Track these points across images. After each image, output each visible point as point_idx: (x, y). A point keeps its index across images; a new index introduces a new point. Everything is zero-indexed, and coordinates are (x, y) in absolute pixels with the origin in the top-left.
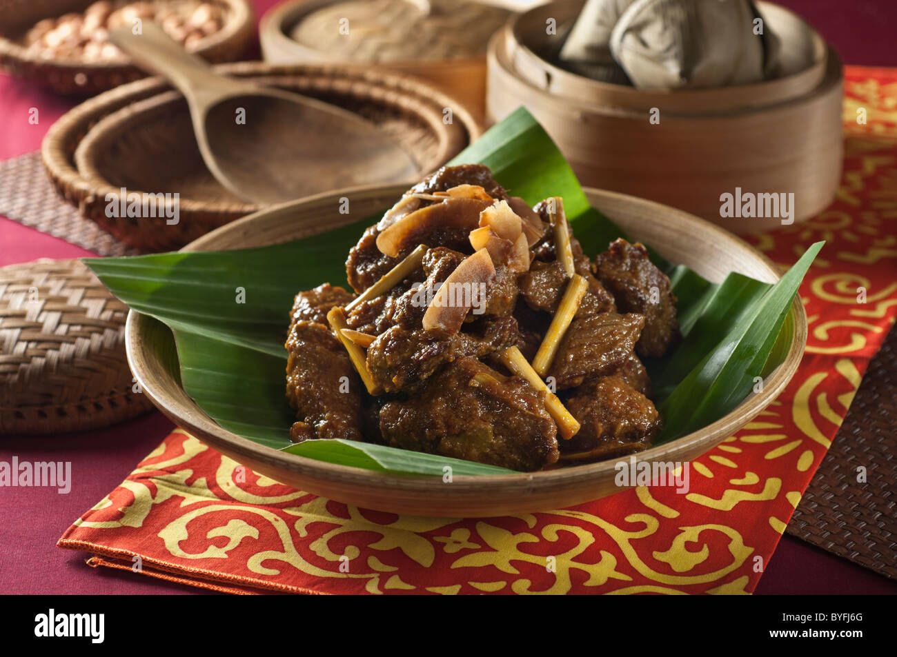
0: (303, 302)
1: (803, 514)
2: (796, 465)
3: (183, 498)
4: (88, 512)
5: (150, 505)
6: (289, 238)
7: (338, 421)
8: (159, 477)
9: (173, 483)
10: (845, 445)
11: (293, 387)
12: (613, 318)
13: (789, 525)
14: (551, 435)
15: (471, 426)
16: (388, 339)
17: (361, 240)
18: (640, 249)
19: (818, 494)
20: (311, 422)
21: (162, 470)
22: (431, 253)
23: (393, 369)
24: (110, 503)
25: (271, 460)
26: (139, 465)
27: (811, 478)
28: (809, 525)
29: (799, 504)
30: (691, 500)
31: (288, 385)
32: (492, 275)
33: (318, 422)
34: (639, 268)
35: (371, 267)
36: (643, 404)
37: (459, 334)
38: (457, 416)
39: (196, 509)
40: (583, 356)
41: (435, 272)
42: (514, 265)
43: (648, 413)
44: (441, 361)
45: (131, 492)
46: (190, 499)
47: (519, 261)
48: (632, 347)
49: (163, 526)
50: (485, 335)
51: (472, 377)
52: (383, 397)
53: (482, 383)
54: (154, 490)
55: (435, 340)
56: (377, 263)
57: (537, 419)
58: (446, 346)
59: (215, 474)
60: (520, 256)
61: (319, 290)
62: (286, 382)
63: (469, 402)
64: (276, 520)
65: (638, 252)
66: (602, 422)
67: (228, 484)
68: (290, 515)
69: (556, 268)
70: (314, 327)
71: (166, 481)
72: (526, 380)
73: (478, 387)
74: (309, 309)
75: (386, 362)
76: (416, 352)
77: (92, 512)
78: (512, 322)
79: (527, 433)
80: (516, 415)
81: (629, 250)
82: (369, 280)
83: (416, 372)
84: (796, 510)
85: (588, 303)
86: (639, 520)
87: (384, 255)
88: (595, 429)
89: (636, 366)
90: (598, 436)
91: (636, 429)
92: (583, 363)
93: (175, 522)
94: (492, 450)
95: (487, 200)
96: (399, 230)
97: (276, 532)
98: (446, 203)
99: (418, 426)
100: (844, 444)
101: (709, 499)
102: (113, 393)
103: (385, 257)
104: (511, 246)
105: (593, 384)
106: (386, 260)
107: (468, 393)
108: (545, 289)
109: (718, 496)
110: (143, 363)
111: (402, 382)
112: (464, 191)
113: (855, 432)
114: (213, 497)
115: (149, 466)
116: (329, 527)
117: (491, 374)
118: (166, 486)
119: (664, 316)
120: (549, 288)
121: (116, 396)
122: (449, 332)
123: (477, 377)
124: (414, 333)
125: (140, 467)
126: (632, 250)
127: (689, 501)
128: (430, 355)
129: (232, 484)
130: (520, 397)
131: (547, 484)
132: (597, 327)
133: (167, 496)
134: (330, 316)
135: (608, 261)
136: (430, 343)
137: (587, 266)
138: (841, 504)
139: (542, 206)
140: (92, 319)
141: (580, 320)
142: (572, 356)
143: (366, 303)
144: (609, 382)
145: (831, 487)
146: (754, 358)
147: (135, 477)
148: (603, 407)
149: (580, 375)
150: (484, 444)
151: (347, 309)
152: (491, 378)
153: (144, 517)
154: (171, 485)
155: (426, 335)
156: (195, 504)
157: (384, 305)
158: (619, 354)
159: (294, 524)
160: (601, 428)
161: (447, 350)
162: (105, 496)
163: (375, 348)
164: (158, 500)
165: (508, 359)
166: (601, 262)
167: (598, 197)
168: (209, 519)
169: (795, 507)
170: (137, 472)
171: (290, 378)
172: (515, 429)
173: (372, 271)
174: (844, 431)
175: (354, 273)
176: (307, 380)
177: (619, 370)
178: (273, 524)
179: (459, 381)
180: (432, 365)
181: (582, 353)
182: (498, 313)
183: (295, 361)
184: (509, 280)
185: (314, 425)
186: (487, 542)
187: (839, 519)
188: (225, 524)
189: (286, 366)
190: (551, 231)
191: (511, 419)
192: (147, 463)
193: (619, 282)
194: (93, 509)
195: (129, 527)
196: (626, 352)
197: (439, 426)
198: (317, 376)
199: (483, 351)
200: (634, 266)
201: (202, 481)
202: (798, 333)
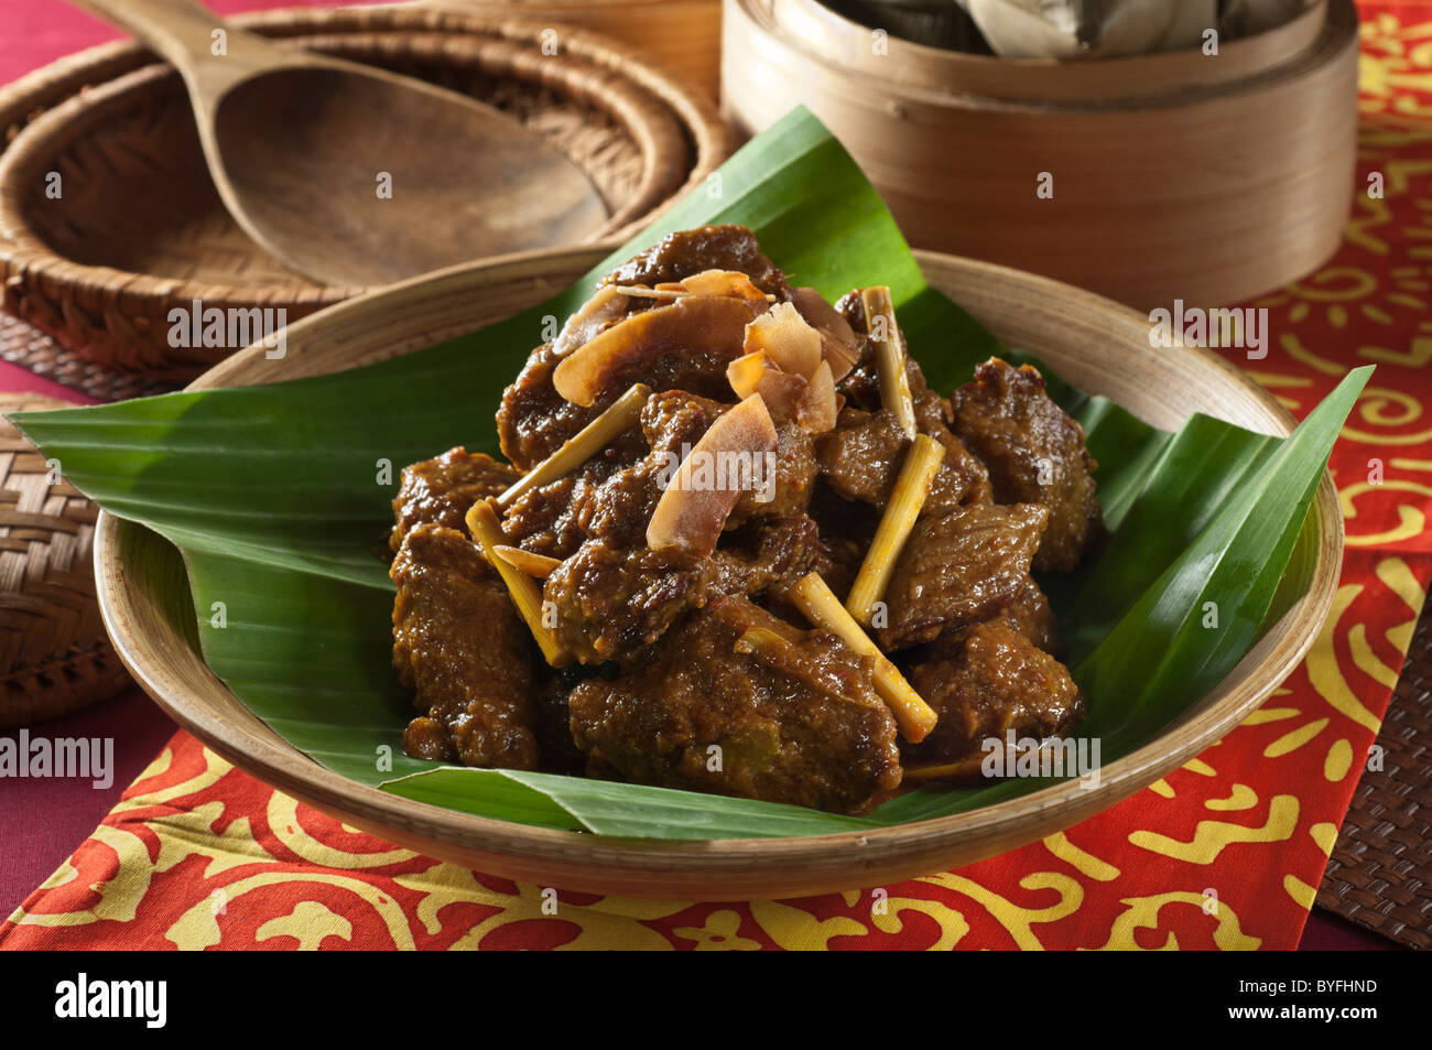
0: (417, 485)
1: (1343, 865)
2: (1323, 770)
3: (209, 860)
4: (34, 894)
5: (148, 876)
6: (383, 354)
7: (493, 715)
8: (163, 819)
9: (188, 830)
10: (1406, 726)
11: (406, 651)
12: (991, 514)
13: (1320, 891)
14: (886, 739)
15: (739, 727)
16: (584, 568)
17: (523, 374)
18: (1031, 376)
19: (1366, 827)
20: (441, 717)
21: (166, 804)
22: (656, 401)
23: (596, 625)
24: (74, 873)
25: (378, 813)
26: (125, 794)
27: (1351, 796)
28: (1355, 888)
29: (1335, 847)
30: (1138, 844)
31: (395, 645)
32: (771, 443)
33: (455, 717)
34: (1030, 412)
35: (543, 423)
36: (1051, 674)
37: (714, 556)
38: (713, 708)
39: (233, 881)
40: (939, 588)
41: (667, 438)
42: (810, 420)
43: (1060, 691)
44: (682, 608)
45: (112, 849)
46: (221, 861)
47: (818, 414)
48: (1028, 569)
49: (174, 917)
50: (761, 553)
51: (740, 634)
52: (574, 672)
53: (759, 647)
54: (153, 846)
55: (673, 570)
56: (553, 416)
57: (859, 710)
58: (691, 581)
59: (264, 809)
60: (820, 404)
61: (445, 459)
62: (393, 639)
63: (736, 681)
64: (383, 901)
65: (1027, 382)
66: (976, 709)
67: (290, 830)
68: (406, 889)
69: (885, 422)
70: (442, 537)
71: (176, 825)
72: (838, 638)
73: (751, 654)
74: (430, 499)
75: (580, 611)
76: (635, 592)
77: (43, 893)
78: (807, 526)
79: (842, 735)
80: (822, 704)
81: (1012, 378)
82: (540, 448)
83: (637, 630)
84: (1331, 859)
85: (943, 485)
86: (1045, 885)
87: (567, 402)
88: (964, 723)
89: (1030, 596)
90: (971, 735)
91: (1040, 720)
92: (940, 601)
93: (194, 909)
94: (779, 767)
95: (755, 297)
96: (594, 356)
97: (384, 925)
98: (681, 306)
99: (641, 727)
100: (1405, 723)
101: (1173, 841)
102: (70, 654)
103: (569, 405)
104: (803, 386)
105: (958, 638)
106: (571, 411)
107: (733, 665)
108: (865, 462)
109: (1187, 836)
110: (130, 617)
111: (612, 650)
112: (711, 282)
113: (1421, 699)
114: (262, 856)
115: (143, 798)
116: (483, 912)
117: (774, 628)
118: (176, 836)
119: (1076, 496)
120: (872, 460)
121: (76, 660)
122: (695, 553)
123: (750, 634)
124: (632, 556)
125: (127, 799)
126: (1017, 379)
127: (1134, 846)
128: (663, 599)
129: (299, 830)
130: (828, 670)
131: (895, 851)
132: (963, 534)
133: (179, 857)
134: (470, 517)
135: (973, 399)
136: (661, 575)
137: (936, 411)
138: (1408, 844)
139: (852, 300)
140: (28, 515)
141: (933, 519)
142: (920, 589)
143: (537, 491)
144: (988, 634)
145: (1388, 809)
146: (1252, 586)
147: (119, 819)
148: (979, 682)
149: (936, 624)
150: (764, 758)
151: (501, 500)
152: (774, 636)
153: (139, 901)
154: (185, 833)
155: (653, 560)
156: (232, 871)
157: (571, 494)
158: (1006, 582)
159: (415, 908)
160: (975, 720)
161: (694, 588)
162: (64, 860)
163: (559, 585)
164: (163, 866)
165: (804, 597)
166: (962, 401)
167: (941, 267)
168: (258, 902)
169: (1329, 854)
170: (121, 808)
171: (400, 632)
172: (821, 729)
173: (547, 430)
174: (1402, 698)
175: (512, 436)
176: (431, 639)
177: (1005, 611)
178: (377, 908)
179: (716, 642)
180: (666, 617)
181: (938, 583)
182: (782, 511)
183: (409, 604)
184: (801, 449)
185: (448, 721)
186: (773, 937)
187: (1410, 876)
188: (289, 911)
189: (392, 610)
190: (871, 349)
191: (812, 710)
192: (139, 791)
193: (996, 440)
194: (42, 887)
195: (111, 921)
196: (1017, 579)
197: (680, 727)
198: (452, 629)
199: (758, 583)
200: (1021, 408)
201: (242, 825)
202: (1327, 536)
